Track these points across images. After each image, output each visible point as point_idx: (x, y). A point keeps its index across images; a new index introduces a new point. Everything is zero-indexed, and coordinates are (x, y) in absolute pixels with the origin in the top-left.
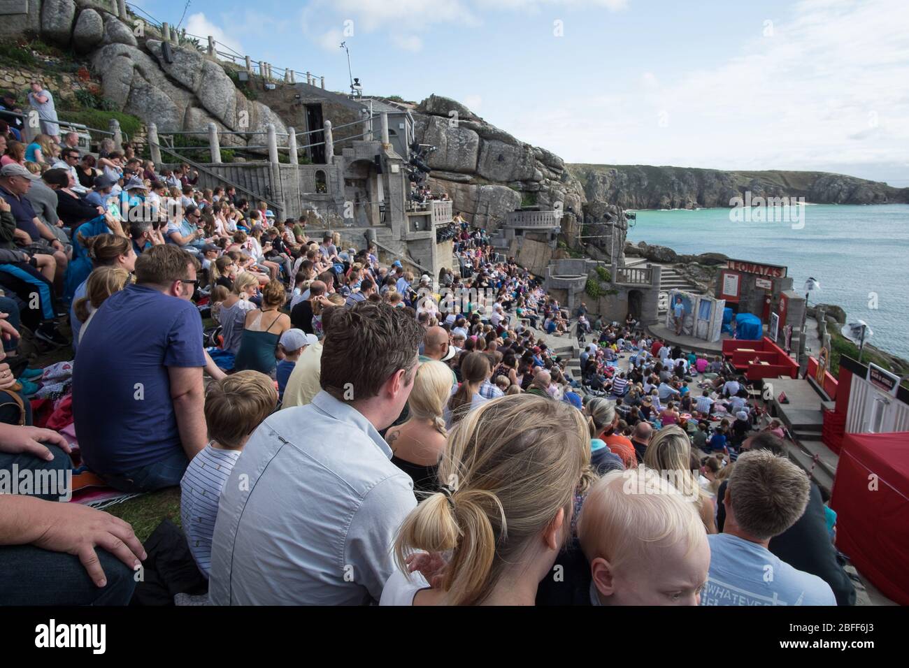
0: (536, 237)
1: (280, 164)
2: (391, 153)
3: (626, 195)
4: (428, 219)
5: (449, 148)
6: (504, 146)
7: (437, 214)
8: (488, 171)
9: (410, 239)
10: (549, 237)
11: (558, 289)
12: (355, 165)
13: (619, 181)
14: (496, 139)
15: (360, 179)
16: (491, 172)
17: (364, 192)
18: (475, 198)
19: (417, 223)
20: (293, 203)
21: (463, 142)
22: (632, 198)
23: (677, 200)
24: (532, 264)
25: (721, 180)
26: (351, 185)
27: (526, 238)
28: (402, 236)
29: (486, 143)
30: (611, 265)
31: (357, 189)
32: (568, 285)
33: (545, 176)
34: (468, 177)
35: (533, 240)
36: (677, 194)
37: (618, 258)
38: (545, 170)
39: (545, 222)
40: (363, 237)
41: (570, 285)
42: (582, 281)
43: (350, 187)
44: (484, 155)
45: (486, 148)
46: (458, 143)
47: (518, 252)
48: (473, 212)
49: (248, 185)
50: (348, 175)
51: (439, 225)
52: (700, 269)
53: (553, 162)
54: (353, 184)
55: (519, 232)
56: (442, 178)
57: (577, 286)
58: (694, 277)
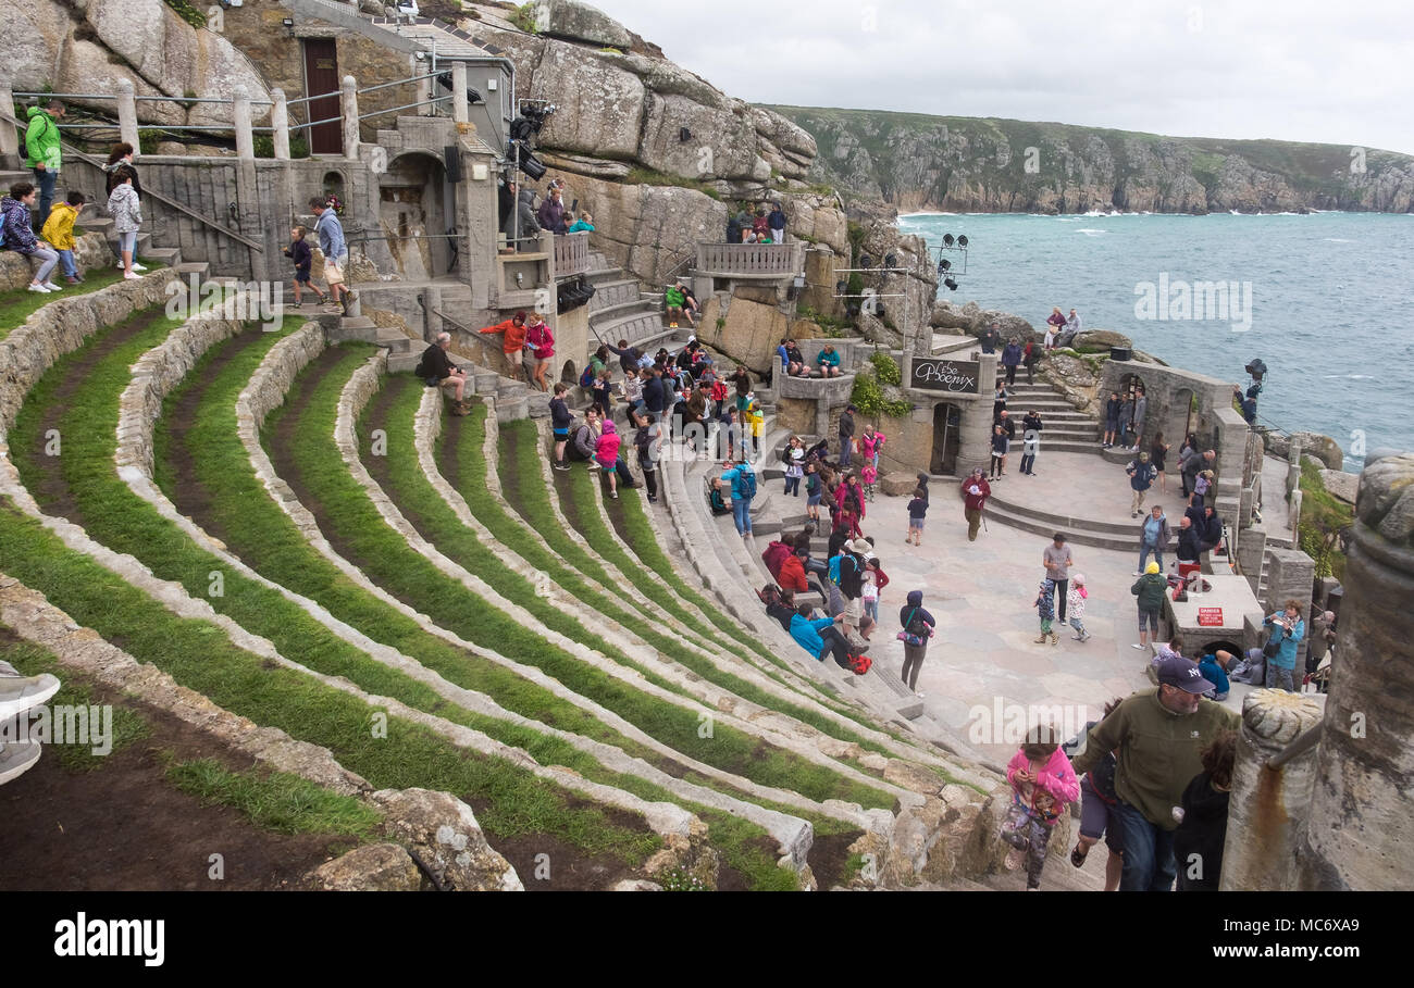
0: (754, 293)
1: (257, 159)
2: (472, 143)
3: (964, 180)
4: (542, 268)
5: (582, 107)
6: (694, 108)
7: (560, 258)
8: (662, 159)
9: (505, 307)
10: (782, 294)
11: (797, 399)
12: (400, 162)
13: (951, 152)
14: (679, 93)
15: (410, 188)
16: (668, 159)
17: (417, 212)
18: (636, 211)
19: (520, 276)
20: (279, 236)
21: (613, 96)
22: (977, 191)
23: (1071, 196)
24: (747, 347)
25: (1163, 157)
26: (393, 200)
27: (735, 295)
28: (491, 302)
29: (659, 100)
30: (901, 353)
31: (405, 207)
32: (816, 393)
33: (774, 170)
34: (620, 169)
35: (751, 300)
36: (1070, 184)
37: (919, 337)
38: (777, 158)
39: (775, 264)
40: (416, 302)
41: (822, 392)
42: (843, 384)
43: (389, 203)
44: (653, 124)
45: (657, 110)
46: (600, 98)
47: (721, 324)
48: (629, 240)
49: (194, 201)
50: (388, 182)
51: (561, 278)
52: (1077, 361)
53: (793, 143)
54: (396, 197)
55: (721, 283)
56: (567, 169)
57: (834, 393)
58: (1064, 377)
